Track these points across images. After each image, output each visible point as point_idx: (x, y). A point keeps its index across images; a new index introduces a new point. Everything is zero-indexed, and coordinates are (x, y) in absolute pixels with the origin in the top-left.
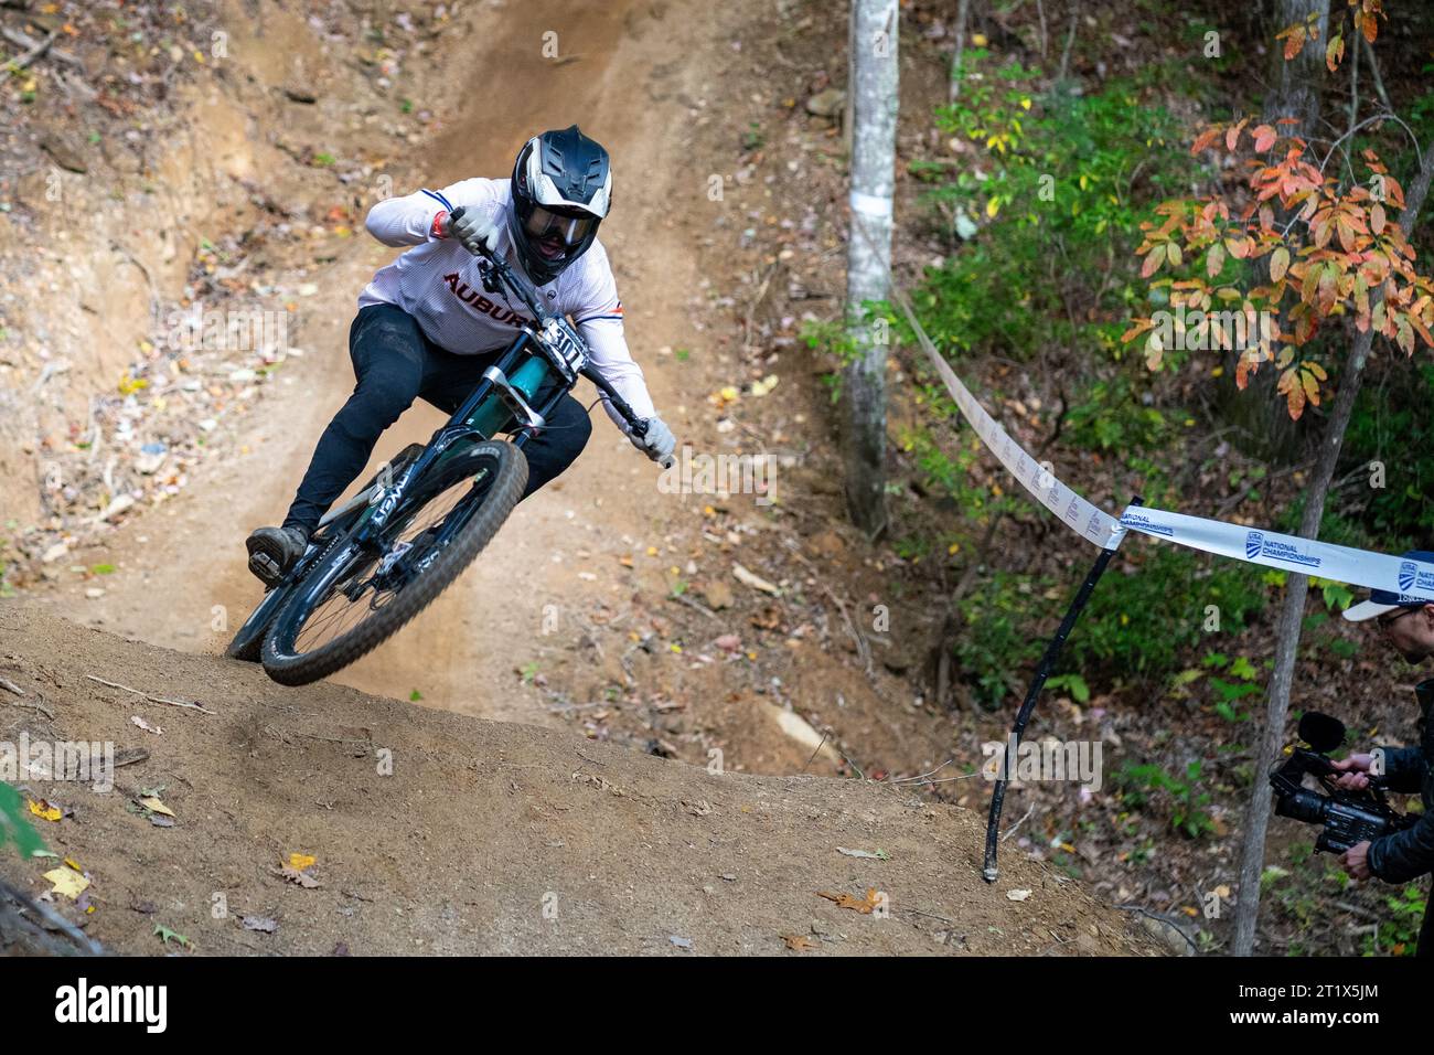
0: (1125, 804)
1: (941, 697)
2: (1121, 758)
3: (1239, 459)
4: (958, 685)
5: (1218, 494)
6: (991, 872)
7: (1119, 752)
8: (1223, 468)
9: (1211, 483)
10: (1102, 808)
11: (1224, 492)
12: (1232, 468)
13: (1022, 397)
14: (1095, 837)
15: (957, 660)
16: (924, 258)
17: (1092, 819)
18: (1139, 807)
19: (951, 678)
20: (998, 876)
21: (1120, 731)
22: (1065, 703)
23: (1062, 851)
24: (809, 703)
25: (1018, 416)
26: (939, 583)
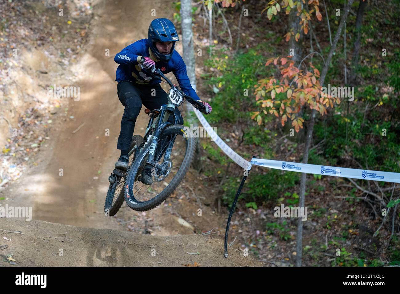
0: (268, 233)
1: (219, 210)
2: (266, 222)
3: (290, 143)
4: (223, 207)
5: (286, 152)
6: (226, 255)
7: (266, 220)
8: (286, 145)
9: (284, 150)
10: (262, 235)
11: (287, 151)
12: (288, 145)
13: (234, 132)
14: (261, 243)
15: (222, 201)
16: (206, 99)
17: (260, 238)
18: (272, 234)
19: (221, 206)
20: (228, 256)
21: (266, 215)
22: (251, 209)
23: (253, 247)
24: (185, 216)
25: (233, 137)
26: (217, 181)
